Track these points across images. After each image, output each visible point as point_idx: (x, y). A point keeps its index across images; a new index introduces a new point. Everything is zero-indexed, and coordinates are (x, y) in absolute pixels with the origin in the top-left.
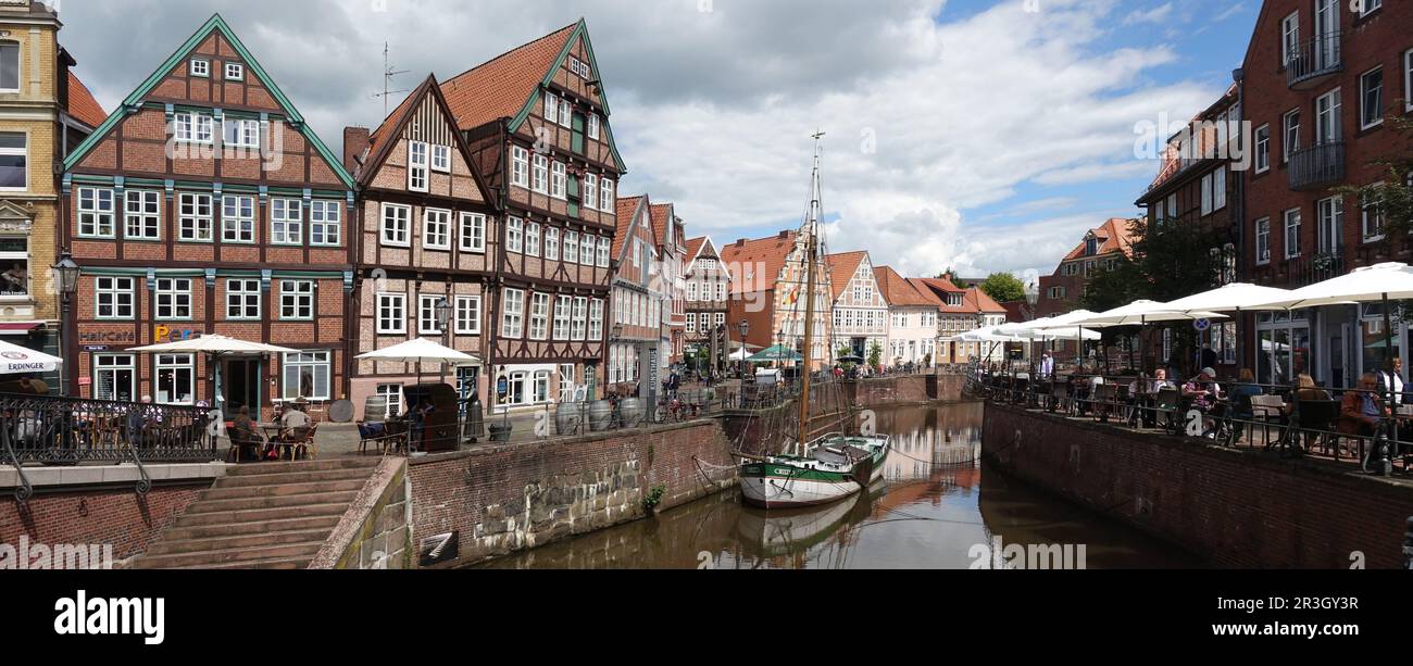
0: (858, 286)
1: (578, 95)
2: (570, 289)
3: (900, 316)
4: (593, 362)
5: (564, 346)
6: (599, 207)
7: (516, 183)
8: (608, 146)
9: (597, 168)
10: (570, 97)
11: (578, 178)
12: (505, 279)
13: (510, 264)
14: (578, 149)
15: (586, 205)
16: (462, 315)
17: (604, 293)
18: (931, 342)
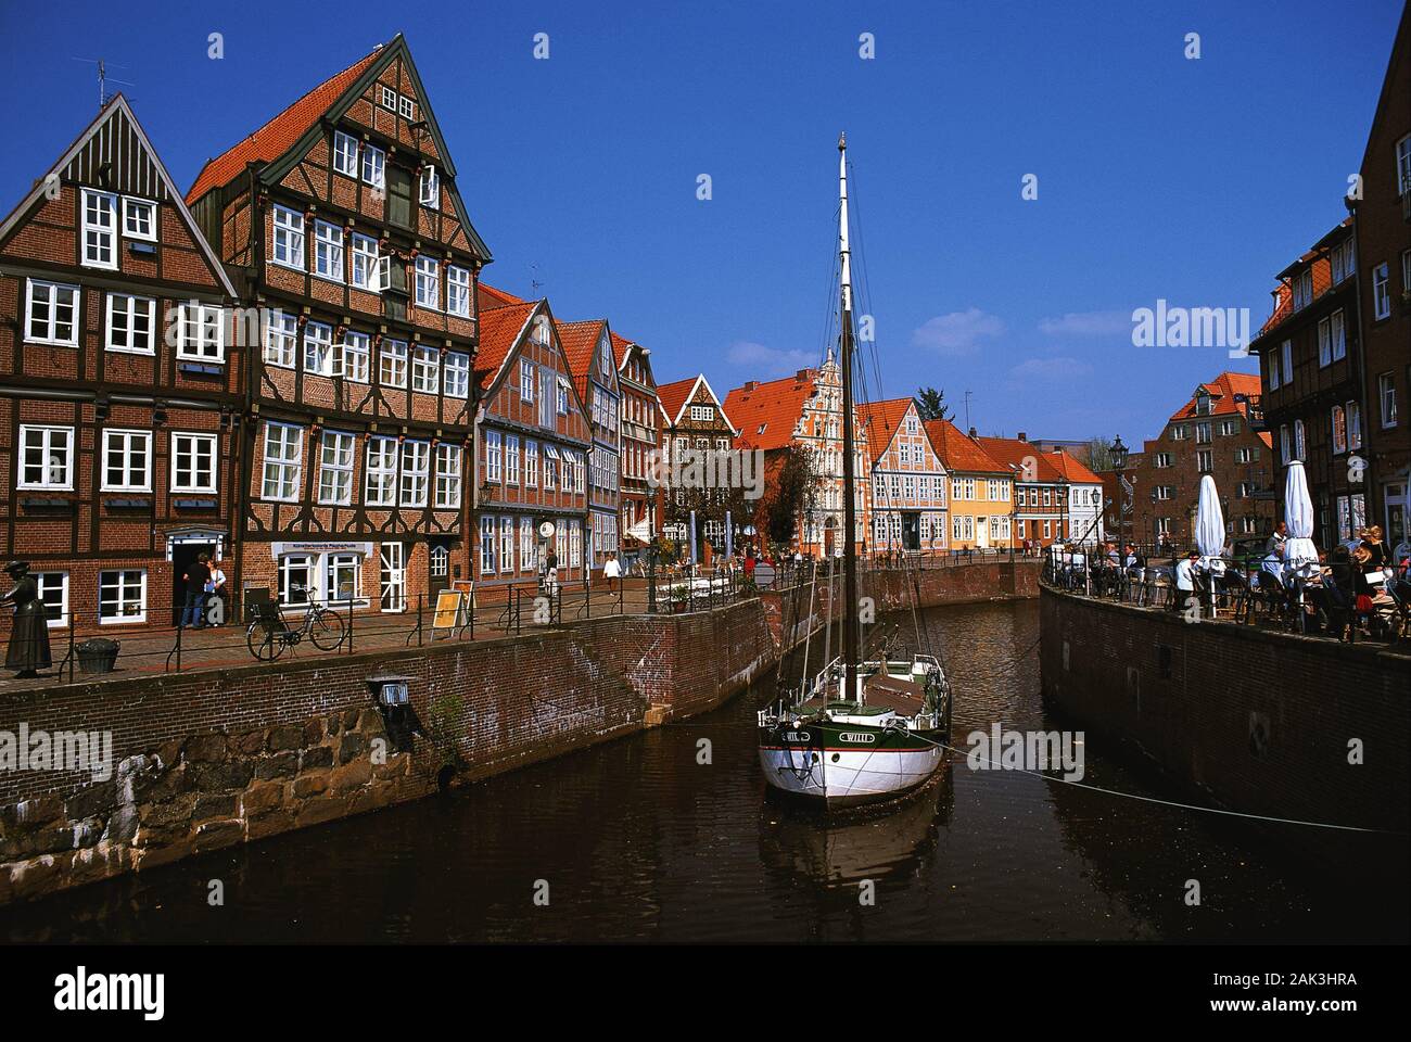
0: (904, 445)
1: (396, 142)
2: (392, 427)
3: (963, 484)
4: (446, 541)
5: (388, 515)
6: (445, 309)
7: (280, 262)
8: (458, 220)
9: (437, 250)
10: (381, 142)
11: (404, 264)
12: (261, 407)
13: (271, 385)
14: (402, 221)
15: (418, 303)
16: (184, 462)
17: (458, 436)
18: (1004, 520)
